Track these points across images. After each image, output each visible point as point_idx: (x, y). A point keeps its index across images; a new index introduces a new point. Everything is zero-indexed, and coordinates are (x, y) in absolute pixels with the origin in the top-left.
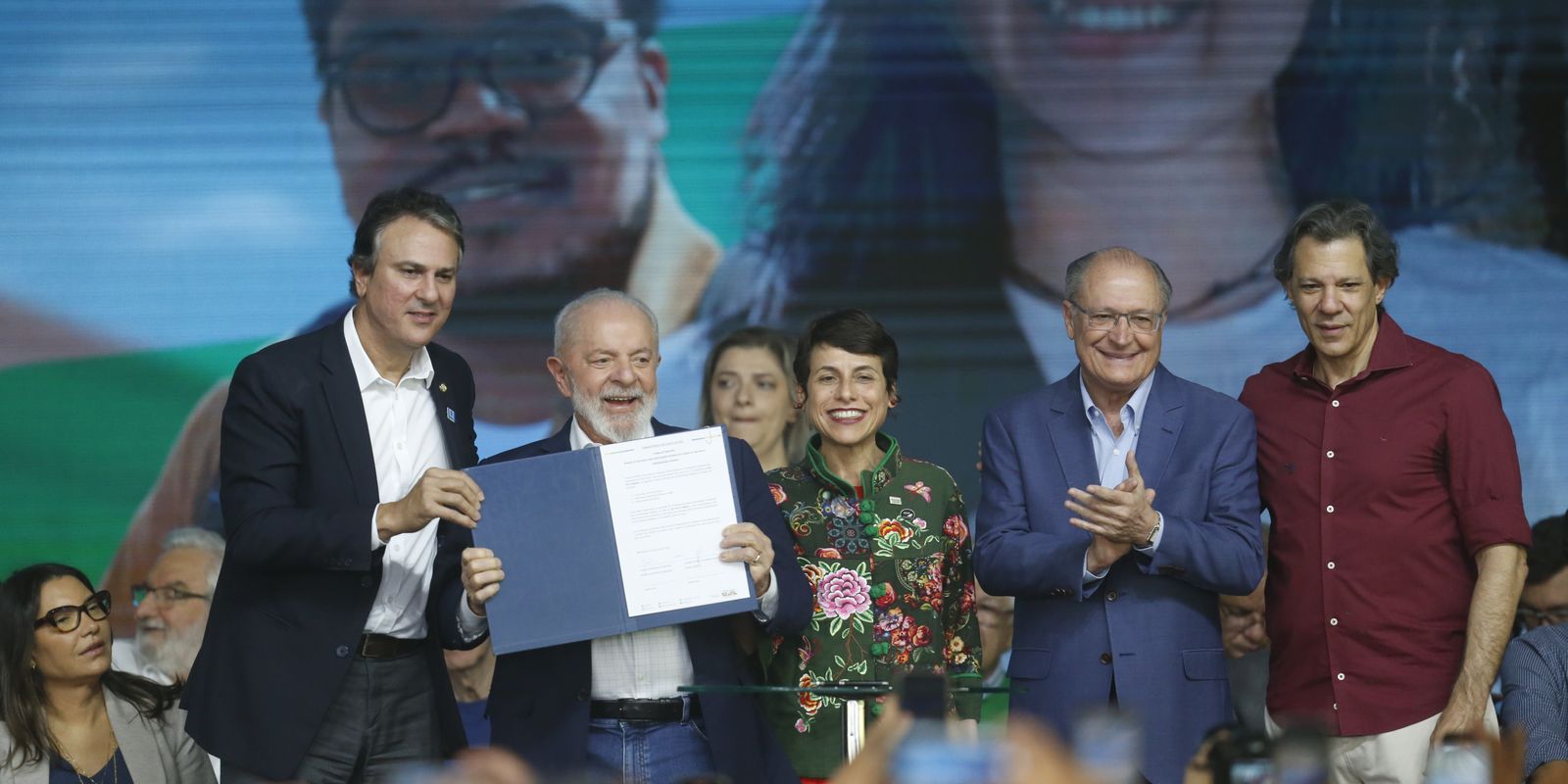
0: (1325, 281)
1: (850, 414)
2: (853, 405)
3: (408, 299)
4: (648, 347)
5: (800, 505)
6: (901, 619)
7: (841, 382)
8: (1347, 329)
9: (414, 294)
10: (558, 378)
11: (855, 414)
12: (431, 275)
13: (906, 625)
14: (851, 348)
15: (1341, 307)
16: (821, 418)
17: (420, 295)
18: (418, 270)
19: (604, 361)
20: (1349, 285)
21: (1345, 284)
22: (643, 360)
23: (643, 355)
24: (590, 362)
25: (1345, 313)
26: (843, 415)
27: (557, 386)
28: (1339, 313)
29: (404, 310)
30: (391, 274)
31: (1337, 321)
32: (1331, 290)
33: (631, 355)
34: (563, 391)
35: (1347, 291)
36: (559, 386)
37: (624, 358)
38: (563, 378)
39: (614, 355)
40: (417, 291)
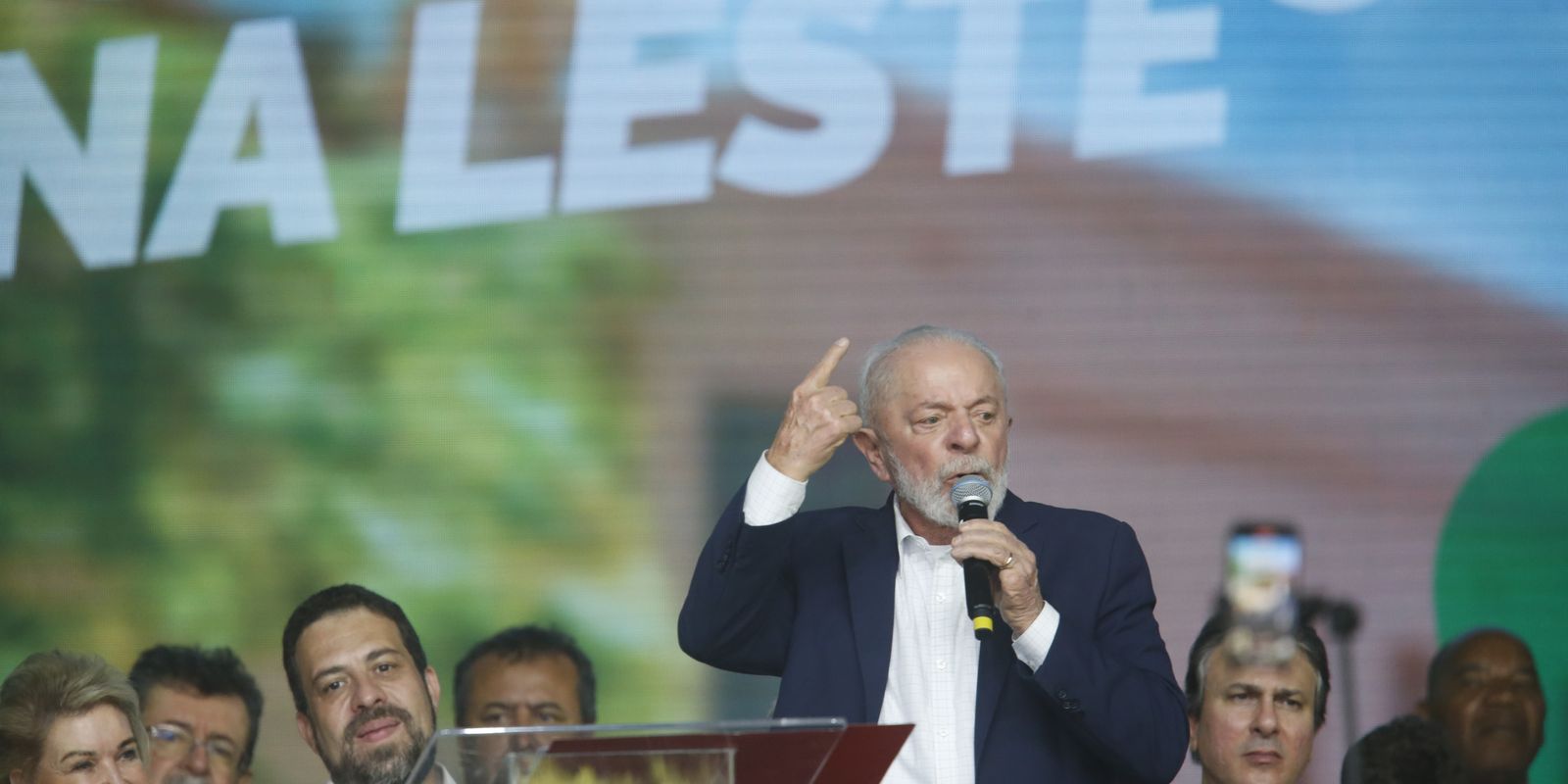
4: (991, 395)
10: (872, 457)
19: (934, 420)
22: (987, 416)
23: (987, 408)
24: (912, 423)
27: (871, 470)
33: (969, 408)
34: (879, 474)
36: (874, 468)
37: (961, 411)
38: (879, 456)
39: (947, 408)
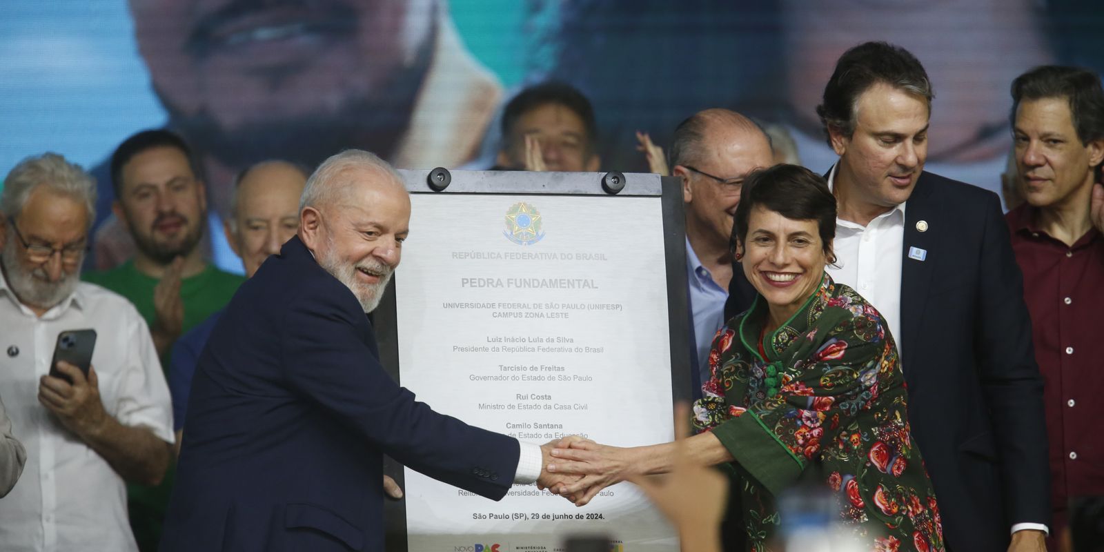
0: (1030, 134)
1: (783, 278)
2: (787, 270)
3: (889, 165)
5: (737, 357)
6: (818, 424)
7: (776, 246)
8: (1049, 183)
9: (895, 161)
11: (788, 278)
12: (909, 142)
13: (815, 432)
14: (788, 213)
15: (1041, 161)
16: (754, 276)
17: (900, 161)
18: (897, 138)
20: (1056, 141)
21: (1051, 140)
25: (1047, 167)
26: (776, 278)
28: (1040, 166)
29: (885, 173)
30: (872, 144)
31: (1039, 173)
32: (1035, 143)
35: (1051, 147)
40: (897, 157)
